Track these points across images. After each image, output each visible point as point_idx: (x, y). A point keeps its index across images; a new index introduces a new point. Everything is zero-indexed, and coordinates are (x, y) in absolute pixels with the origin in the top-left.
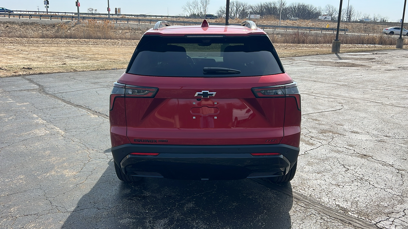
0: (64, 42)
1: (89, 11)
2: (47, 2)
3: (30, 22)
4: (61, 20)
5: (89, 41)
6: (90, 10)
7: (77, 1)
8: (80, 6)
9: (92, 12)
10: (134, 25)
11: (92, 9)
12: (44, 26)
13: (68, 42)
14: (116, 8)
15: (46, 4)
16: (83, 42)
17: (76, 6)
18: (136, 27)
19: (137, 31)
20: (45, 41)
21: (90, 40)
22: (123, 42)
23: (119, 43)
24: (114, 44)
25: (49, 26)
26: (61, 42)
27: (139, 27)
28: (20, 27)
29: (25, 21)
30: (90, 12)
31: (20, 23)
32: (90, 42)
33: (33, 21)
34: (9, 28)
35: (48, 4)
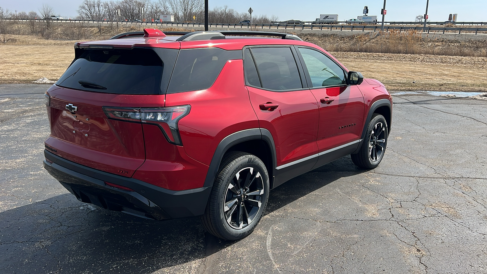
0: (355, 56)
1: (417, 19)
2: (366, 11)
3: (330, 33)
4: (362, 31)
5: (383, 55)
6: (419, 18)
7: (383, 9)
8: (386, 14)
9: (421, 20)
10: (451, 35)
11: (421, 17)
12: (342, 38)
13: (359, 56)
14: (450, 15)
15: (365, 13)
16: (376, 57)
17: (382, 14)
18: (452, 38)
19: (453, 44)
20: (336, 55)
21: (385, 55)
22: (425, 58)
23: (419, 58)
24: (412, 59)
25: (348, 38)
26: (351, 56)
27: (458, 38)
28: (319, 40)
29: (325, 33)
30: (418, 21)
31: (320, 35)
32: (383, 57)
33: (334, 32)
34: (309, 40)
35: (367, 13)
